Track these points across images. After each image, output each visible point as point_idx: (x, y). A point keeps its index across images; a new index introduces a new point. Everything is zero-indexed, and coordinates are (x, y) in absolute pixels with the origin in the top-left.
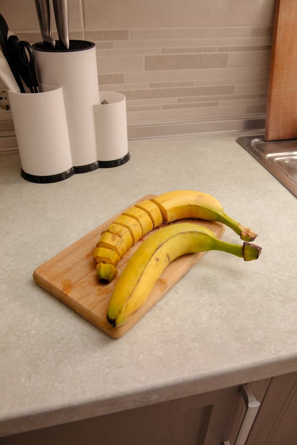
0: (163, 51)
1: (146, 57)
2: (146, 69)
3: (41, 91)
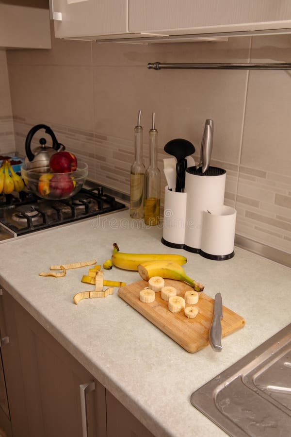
0: (290, 193)
1: (276, 195)
2: (275, 203)
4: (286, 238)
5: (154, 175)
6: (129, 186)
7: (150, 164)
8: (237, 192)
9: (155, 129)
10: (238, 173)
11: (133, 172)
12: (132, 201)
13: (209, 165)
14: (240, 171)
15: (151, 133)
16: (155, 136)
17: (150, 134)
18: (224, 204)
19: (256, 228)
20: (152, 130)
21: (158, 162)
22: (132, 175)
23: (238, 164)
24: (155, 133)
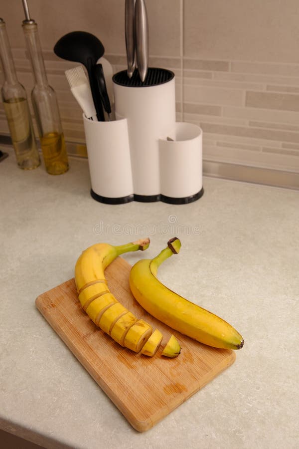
0: (268, 88)
1: (247, 93)
2: (246, 105)
3: (114, 119)
4: (265, 150)
5: (46, 98)
6: (6, 122)
7: (36, 81)
8: (183, 100)
9: (31, 20)
10: (182, 70)
11: (6, 98)
12: (16, 142)
13: (148, 66)
14: (184, 68)
15: (27, 27)
16: (35, 32)
17: (24, 29)
18: (177, 121)
19: (218, 144)
20: (26, 22)
21: (49, 76)
22: (6, 104)
23: (181, 56)
24: (33, 27)
